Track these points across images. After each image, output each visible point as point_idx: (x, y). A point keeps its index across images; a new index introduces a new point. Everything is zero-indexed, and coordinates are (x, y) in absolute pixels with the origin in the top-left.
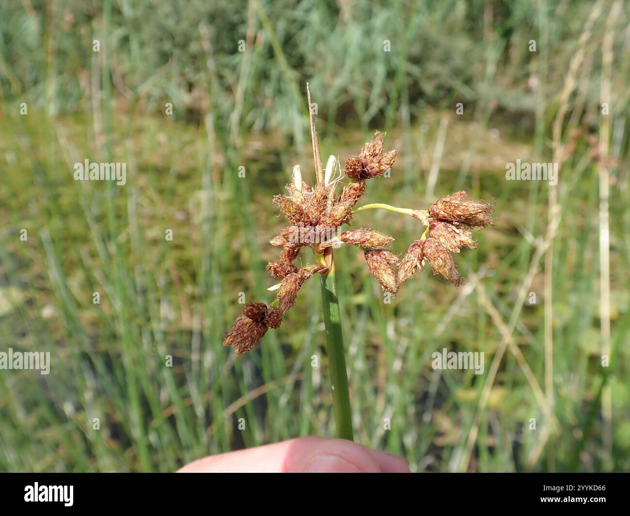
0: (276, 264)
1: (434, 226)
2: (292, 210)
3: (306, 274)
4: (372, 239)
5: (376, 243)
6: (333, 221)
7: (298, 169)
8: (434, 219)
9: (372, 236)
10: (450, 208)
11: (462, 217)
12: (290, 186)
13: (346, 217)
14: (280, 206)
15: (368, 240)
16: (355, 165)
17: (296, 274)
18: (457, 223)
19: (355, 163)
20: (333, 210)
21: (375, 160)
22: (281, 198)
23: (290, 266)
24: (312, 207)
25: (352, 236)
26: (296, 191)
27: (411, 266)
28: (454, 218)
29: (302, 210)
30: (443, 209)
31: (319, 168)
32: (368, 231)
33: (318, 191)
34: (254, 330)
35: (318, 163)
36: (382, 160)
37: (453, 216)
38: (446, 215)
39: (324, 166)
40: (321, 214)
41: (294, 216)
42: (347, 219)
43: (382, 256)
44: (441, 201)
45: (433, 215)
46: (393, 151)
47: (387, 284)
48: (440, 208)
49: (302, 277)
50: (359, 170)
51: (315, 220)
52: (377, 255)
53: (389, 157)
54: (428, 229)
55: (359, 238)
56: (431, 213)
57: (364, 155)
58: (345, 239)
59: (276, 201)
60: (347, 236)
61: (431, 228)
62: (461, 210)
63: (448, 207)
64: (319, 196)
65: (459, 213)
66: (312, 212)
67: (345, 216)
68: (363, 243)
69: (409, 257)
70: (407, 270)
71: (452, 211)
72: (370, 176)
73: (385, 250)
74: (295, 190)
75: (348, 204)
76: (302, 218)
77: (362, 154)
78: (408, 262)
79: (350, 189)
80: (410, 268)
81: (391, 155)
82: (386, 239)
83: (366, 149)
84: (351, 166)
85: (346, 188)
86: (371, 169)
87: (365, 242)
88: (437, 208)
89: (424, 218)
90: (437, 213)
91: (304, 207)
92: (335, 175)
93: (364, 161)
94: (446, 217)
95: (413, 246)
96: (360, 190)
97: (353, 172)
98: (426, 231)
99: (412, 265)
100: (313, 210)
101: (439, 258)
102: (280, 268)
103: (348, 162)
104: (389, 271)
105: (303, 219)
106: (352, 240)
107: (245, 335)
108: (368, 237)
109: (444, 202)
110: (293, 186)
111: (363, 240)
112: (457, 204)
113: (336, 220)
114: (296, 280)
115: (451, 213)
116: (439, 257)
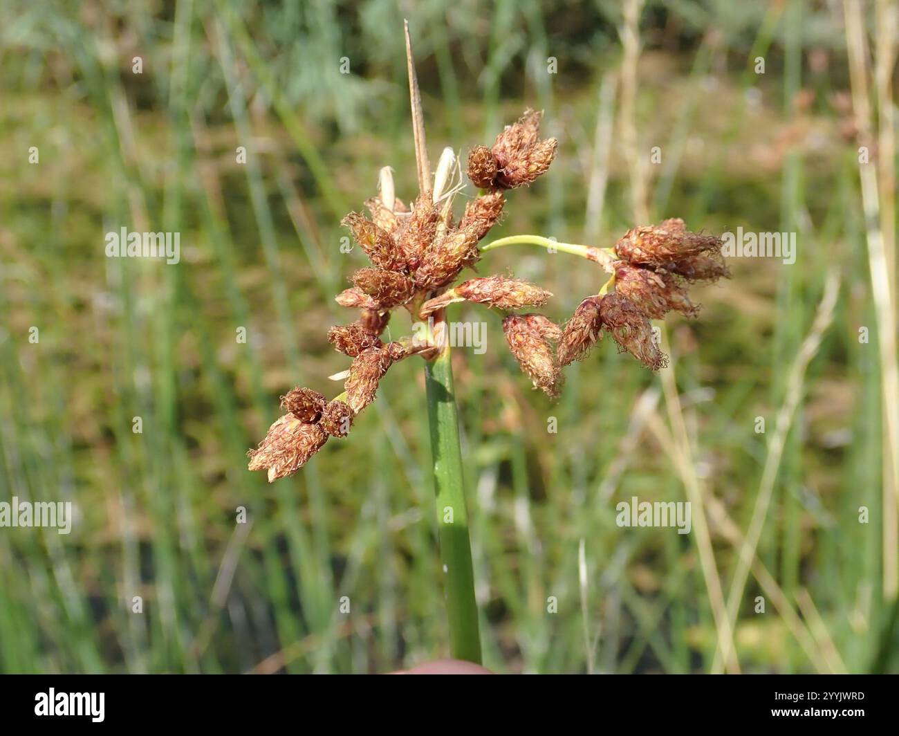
0: (344, 330)
1: (623, 274)
2: (375, 239)
3: (396, 350)
4: (514, 294)
5: (520, 300)
6: (445, 261)
7: (388, 173)
8: (623, 263)
9: (513, 287)
10: (651, 243)
11: (671, 259)
12: (374, 202)
13: (469, 254)
14: (354, 232)
15: (507, 295)
16: (483, 161)
17: (378, 349)
18: (663, 270)
19: (484, 157)
20: (445, 241)
21: (521, 155)
22: (355, 217)
23: (368, 335)
24: (410, 236)
25: (478, 287)
26: (382, 211)
27: (578, 339)
28: (658, 260)
29: (393, 240)
30: (640, 245)
31: (424, 169)
32: (506, 280)
33: (421, 209)
34: (303, 438)
35: (422, 160)
36: (532, 155)
37: (656, 257)
38: (644, 255)
39: (433, 167)
40: (424, 248)
41: (377, 249)
42: (470, 257)
43: (533, 325)
44: (636, 232)
45: (623, 257)
46: (551, 140)
47: (537, 370)
48: (634, 243)
49: (388, 354)
50: (491, 170)
51: (414, 259)
52: (524, 323)
53: (544, 150)
54: (612, 278)
55: (491, 291)
56: (620, 253)
57: (501, 147)
58: (466, 293)
59: (347, 222)
60: (471, 288)
61: (617, 278)
62: (669, 246)
63: (647, 242)
64: (421, 215)
65: (666, 251)
66: (409, 245)
67: (467, 252)
68: (497, 300)
69: (576, 322)
70: (572, 344)
71: (655, 248)
72: (513, 184)
73: (536, 315)
74: (382, 208)
75: (472, 231)
76: (392, 253)
77: (498, 145)
78: (573, 330)
79: (478, 206)
80: (577, 341)
81: (547, 146)
82: (539, 293)
83: (505, 137)
84: (477, 163)
85: (470, 205)
86: (514, 171)
87: (500, 298)
88: (630, 244)
89: (607, 260)
90: (628, 252)
91: (396, 237)
92: (451, 181)
93: (501, 158)
94: (644, 260)
95: (584, 305)
96: (496, 207)
97: (481, 175)
98: (608, 282)
99: (581, 335)
100: (411, 242)
101: (626, 324)
102: (351, 337)
103: (473, 157)
104: (543, 349)
105: (393, 256)
106: (480, 294)
107: (287, 446)
108: (507, 290)
109: (641, 233)
110: (378, 202)
111: (497, 294)
112: (662, 235)
113: (451, 258)
114: (378, 359)
115: (653, 252)
116: (626, 321)
